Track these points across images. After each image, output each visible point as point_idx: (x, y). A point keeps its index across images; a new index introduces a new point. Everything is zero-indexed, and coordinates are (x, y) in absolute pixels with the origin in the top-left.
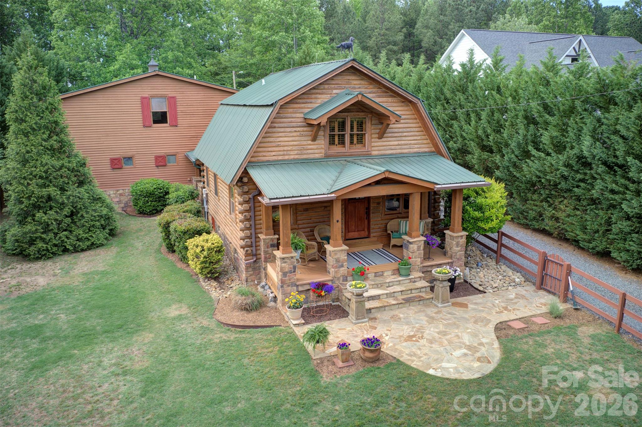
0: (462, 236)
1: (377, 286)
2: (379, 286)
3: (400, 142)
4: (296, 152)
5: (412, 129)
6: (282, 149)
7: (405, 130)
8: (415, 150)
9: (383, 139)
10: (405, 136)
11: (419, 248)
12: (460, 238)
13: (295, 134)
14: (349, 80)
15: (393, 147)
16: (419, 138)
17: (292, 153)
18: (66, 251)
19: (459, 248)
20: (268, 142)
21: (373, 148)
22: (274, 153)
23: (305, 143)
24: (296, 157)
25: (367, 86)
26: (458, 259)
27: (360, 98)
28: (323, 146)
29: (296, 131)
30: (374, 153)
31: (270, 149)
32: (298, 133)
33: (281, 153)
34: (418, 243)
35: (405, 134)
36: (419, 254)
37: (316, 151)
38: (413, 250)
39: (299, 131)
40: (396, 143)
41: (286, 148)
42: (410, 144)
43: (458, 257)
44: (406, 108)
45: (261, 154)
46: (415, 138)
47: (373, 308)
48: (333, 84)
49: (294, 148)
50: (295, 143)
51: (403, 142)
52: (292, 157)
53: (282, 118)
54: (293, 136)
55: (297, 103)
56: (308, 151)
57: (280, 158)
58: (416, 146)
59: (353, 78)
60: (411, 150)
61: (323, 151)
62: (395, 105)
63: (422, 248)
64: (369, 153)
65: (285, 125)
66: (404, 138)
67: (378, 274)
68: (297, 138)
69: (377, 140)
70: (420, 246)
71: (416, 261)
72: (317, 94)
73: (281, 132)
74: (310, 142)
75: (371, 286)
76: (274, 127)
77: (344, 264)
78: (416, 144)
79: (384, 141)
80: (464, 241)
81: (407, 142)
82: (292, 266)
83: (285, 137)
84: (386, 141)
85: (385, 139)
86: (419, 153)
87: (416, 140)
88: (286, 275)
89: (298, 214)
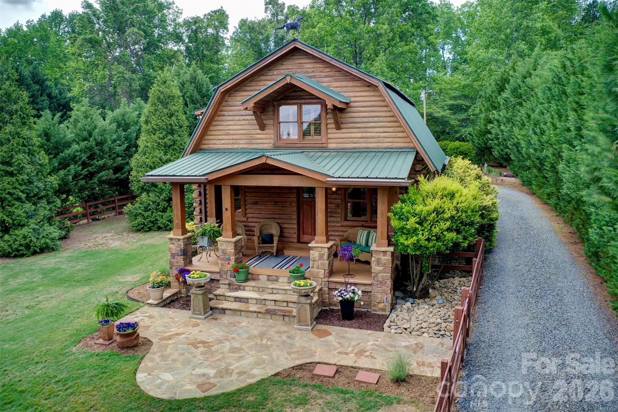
0: (385, 252)
1: (259, 290)
2: (261, 289)
3: (364, 135)
4: (245, 141)
5: (381, 119)
6: (231, 137)
7: (371, 119)
8: (386, 145)
9: (342, 131)
10: (372, 127)
11: (321, 256)
12: (382, 254)
13: (243, 122)
14: (301, 63)
15: (355, 140)
16: (391, 130)
17: (241, 142)
18: (159, 228)
19: (381, 268)
20: (218, 130)
21: (330, 141)
22: (223, 142)
23: (254, 132)
24: (246, 146)
25: (322, 69)
26: (381, 282)
27: (288, 80)
28: (272, 136)
29: (244, 120)
30: (331, 146)
31: (220, 137)
32: (247, 122)
33: (231, 141)
34: (320, 249)
35: (371, 124)
36: (323, 264)
37: (265, 141)
38: (314, 258)
39: (247, 120)
40: (360, 135)
41: (235, 137)
42: (379, 137)
43: (380, 279)
44: (373, 94)
45: (211, 142)
46: (386, 130)
47: (230, 310)
48: (283, 69)
49: (243, 137)
50: (244, 132)
51: (368, 134)
52: (242, 146)
53: (231, 106)
54: (241, 125)
55: (245, 91)
56: (256, 141)
57: (230, 146)
58: (387, 140)
59: (306, 61)
60: (380, 144)
61: (272, 141)
62: (358, 89)
63: (325, 257)
64: (324, 145)
65: (234, 113)
66: (370, 130)
67: (271, 278)
68: (245, 127)
69: (335, 131)
70: (324, 254)
71: (318, 272)
72: (266, 80)
73: (230, 120)
74: (259, 131)
75: (252, 288)
76: (224, 115)
77: (231, 258)
78: (387, 138)
79: (344, 133)
80: (388, 260)
81: (375, 134)
82: (179, 249)
83: (234, 125)
84: (346, 133)
85: (345, 130)
86: (392, 148)
87: (388, 132)
88: (174, 257)
89: (247, 207)
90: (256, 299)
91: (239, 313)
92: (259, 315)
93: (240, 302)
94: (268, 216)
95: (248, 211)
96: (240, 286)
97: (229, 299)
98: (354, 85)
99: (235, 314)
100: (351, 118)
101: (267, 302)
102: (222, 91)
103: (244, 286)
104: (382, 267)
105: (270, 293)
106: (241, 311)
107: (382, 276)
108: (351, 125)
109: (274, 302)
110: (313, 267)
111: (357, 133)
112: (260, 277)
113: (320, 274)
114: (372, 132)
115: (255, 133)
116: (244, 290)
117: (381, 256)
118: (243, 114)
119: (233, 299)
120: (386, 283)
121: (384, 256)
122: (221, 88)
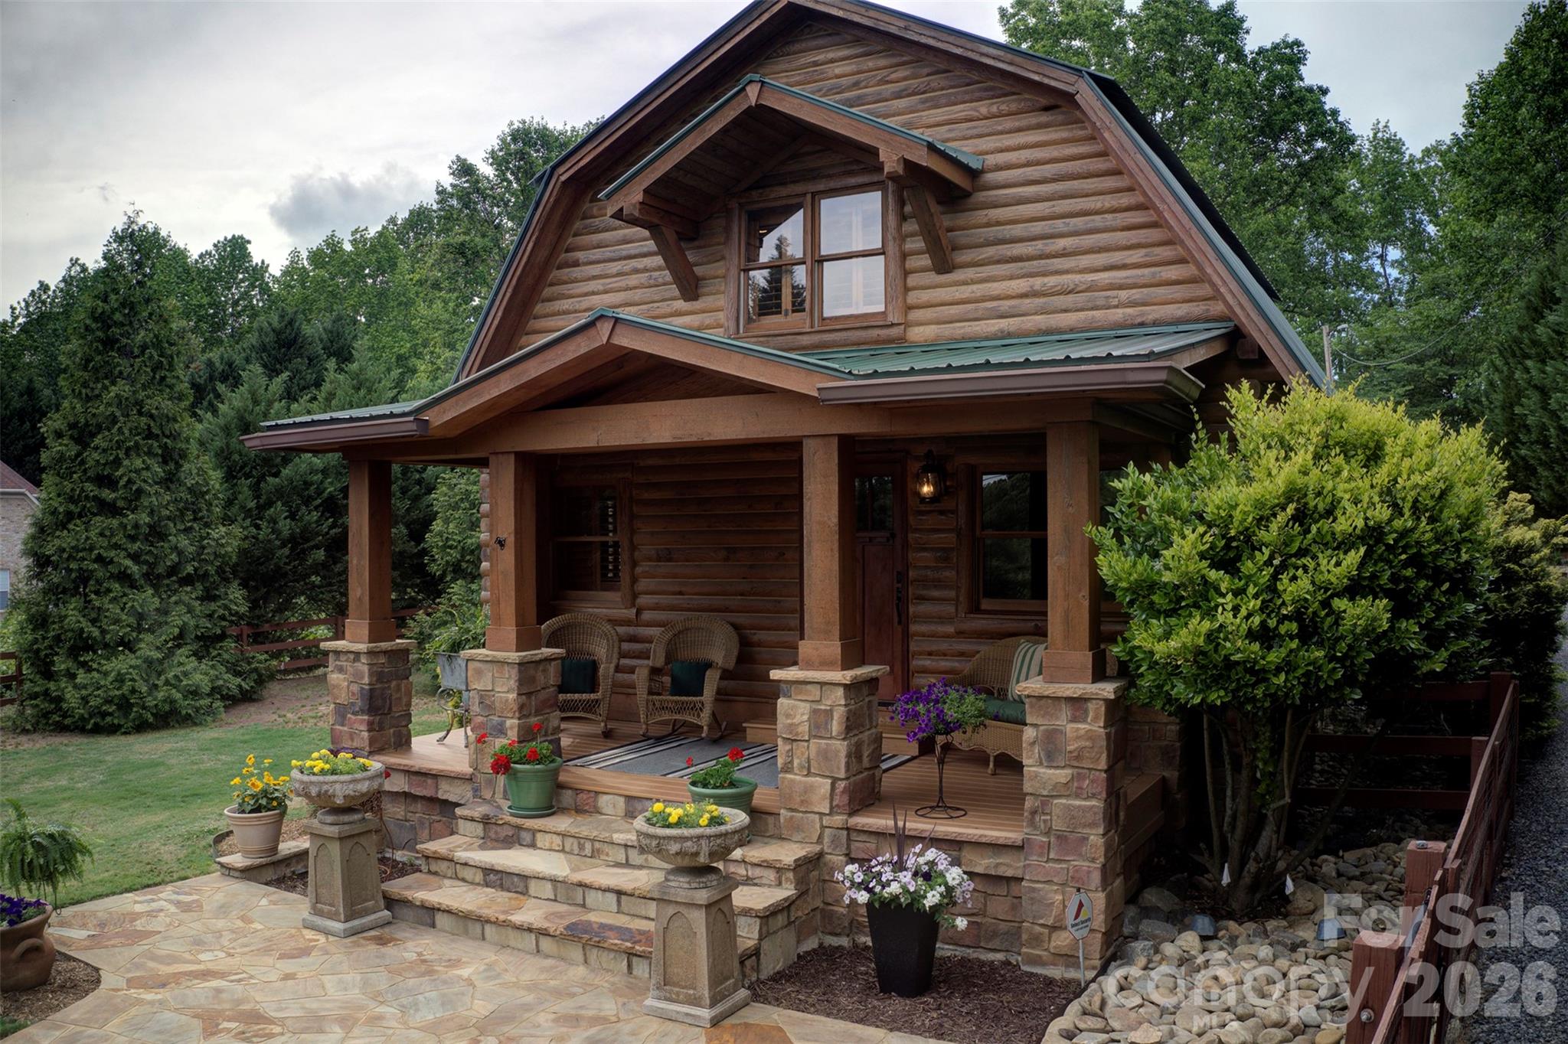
0: (1078, 703)
1: (581, 847)
2: (589, 847)
3: (1038, 283)
5: (1097, 221)
7: (1060, 225)
8: (1118, 314)
9: (958, 275)
10: (1064, 254)
11: (819, 721)
13: (633, 280)
14: (818, 63)
15: (1005, 305)
16: (1136, 256)
19: (1063, 775)
21: (915, 315)
23: (665, 308)
25: (885, 73)
26: (1061, 838)
27: (753, 96)
28: (721, 316)
29: (636, 271)
30: (917, 334)
32: (642, 278)
34: (815, 692)
35: (1061, 243)
36: (825, 755)
38: (791, 727)
39: (645, 270)
40: (1021, 285)
42: (1091, 288)
43: (1058, 824)
44: (1063, 134)
46: (1117, 257)
51: (1051, 281)
53: (597, 231)
58: (1123, 295)
59: (832, 55)
60: (1098, 314)
62: (1009, 123)
63: (836, 726)
64: (894, 332)
65: (607, 252)
66: (1057, 263)
69: (933, 277)
70: (829, 713)
71: (809, 789)
73: (595, 278)
74: (681, 304)
75: (558, 840)
76: (576, 264)
77: (509, 723)
78: (1121, 287)
79: (965, 283)
80: (1090, 736)
81: (1077, 278)
82: (355, 688)
83: (606, 292)
84: (973, 282)
85: (970, 273)
86: (1142, 325)
87: (1124, 267)
88: (344, 717)
89: (638, 570)
90: (554, 881)
91: (478, 927)
92: (546, 944)
93: (502, 887)
94: (705, 601)
95: (643, 584)
96: (519, 828)
97: (467, 874)
98: (994, 109)
99: (466, 932)
100: (988, 225)
101: (592, 897)
102: (563, 178)
103: (534, 832)
104: (1069, 771)
105: (618, 865)
106: (484, 921)
107: (1068, 807)
108: (990, 252)
109: (612, 898)
110: (788, 768)
111: (1011, 278)
112: (604, 801)
113: (815, 798)
114: (1067, 272)
115: (669, 310)
116: (533, 845)
117: (1062, 720)
118: (633, 252)
119: (479, 877)
120: (1085, 839)
121: (1074, 720)
122: (561, 170)
